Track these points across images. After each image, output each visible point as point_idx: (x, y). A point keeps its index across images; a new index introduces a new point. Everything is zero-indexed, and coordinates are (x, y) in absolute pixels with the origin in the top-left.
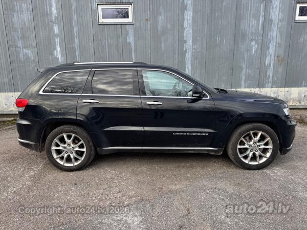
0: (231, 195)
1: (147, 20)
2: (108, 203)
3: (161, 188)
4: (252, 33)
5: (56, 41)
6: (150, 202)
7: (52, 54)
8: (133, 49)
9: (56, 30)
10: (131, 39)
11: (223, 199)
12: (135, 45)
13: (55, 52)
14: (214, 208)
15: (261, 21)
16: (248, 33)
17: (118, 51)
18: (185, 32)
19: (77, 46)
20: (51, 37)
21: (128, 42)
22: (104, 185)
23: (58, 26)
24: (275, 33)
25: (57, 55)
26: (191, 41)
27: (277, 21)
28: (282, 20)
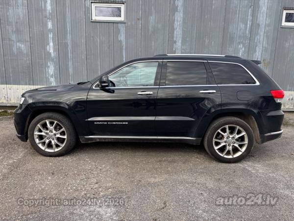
0: (210, 190)
1: (139, 19)
2: (83, 193)
3: (140, 181)
4: (240, 36)
5: (50, 36)
6: (126, 194)
7: (45, 49)
8: (124, 47)
9: (50, 25)
10: (122, 37)
11: (202, 194)
12: (126, 43)
13: (48, 47)
14: (192, 202)
15: (248, 26)
16: (235, 36)
17: (109, 48)
18: (175, 32)
19: (69, 42)
20: (45, 32)
21: (119, 39)
22: (82, 175)
23: (52, 22)
24: (262, 37)
25: (49, 50)
26: (180, 42)
27: (263, 26)
28: (269, 25)
